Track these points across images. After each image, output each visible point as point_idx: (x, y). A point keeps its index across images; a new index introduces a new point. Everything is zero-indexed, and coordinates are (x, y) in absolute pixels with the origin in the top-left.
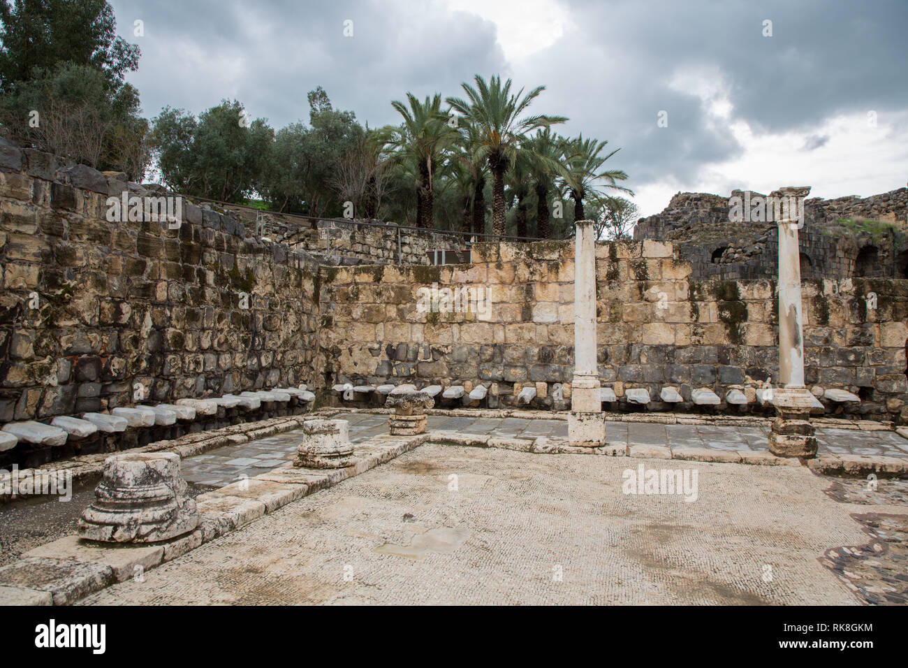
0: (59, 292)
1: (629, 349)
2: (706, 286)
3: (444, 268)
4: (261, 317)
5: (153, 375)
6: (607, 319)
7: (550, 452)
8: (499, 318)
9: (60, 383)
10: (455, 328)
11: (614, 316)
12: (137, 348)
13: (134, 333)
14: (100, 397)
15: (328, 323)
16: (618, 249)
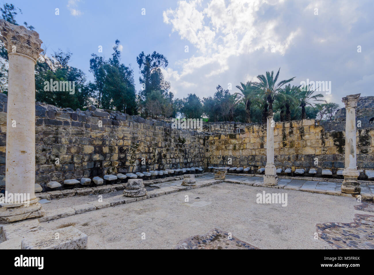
0: (135, 146)
1: (297, 156)
2: (328, 134)
3: (237, 134)
4: (187, 150)
5: (159, 164)
6: (289, 147)
7: (258, 186)
8: (254, 148)
9: (137, 165)
10: (241, 151)
11: (291, 145)
12: (154, 157)
13: (153, 154)
14: (146, 168)
15: (207, 150)
16: (293, 124)
